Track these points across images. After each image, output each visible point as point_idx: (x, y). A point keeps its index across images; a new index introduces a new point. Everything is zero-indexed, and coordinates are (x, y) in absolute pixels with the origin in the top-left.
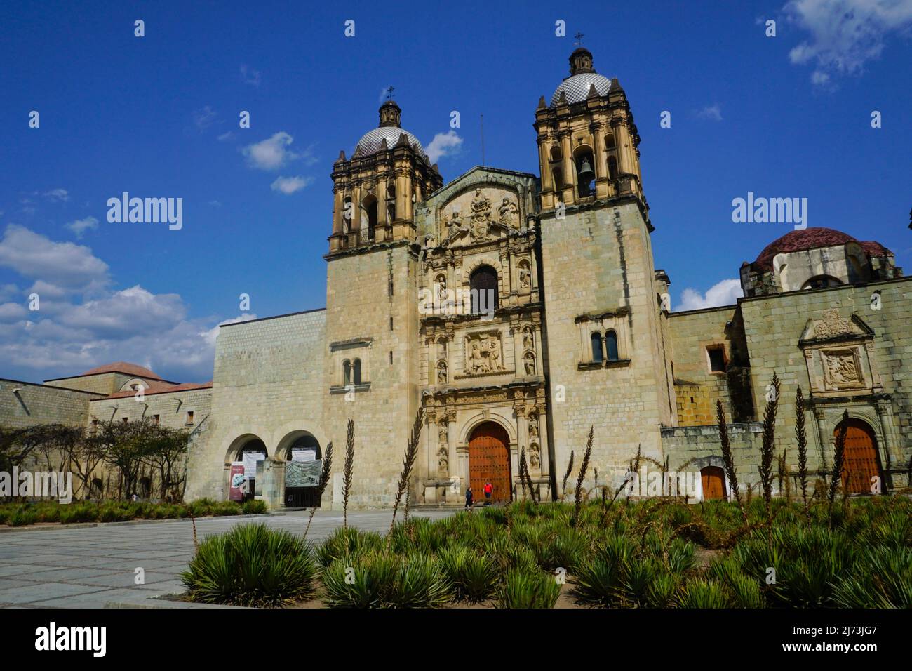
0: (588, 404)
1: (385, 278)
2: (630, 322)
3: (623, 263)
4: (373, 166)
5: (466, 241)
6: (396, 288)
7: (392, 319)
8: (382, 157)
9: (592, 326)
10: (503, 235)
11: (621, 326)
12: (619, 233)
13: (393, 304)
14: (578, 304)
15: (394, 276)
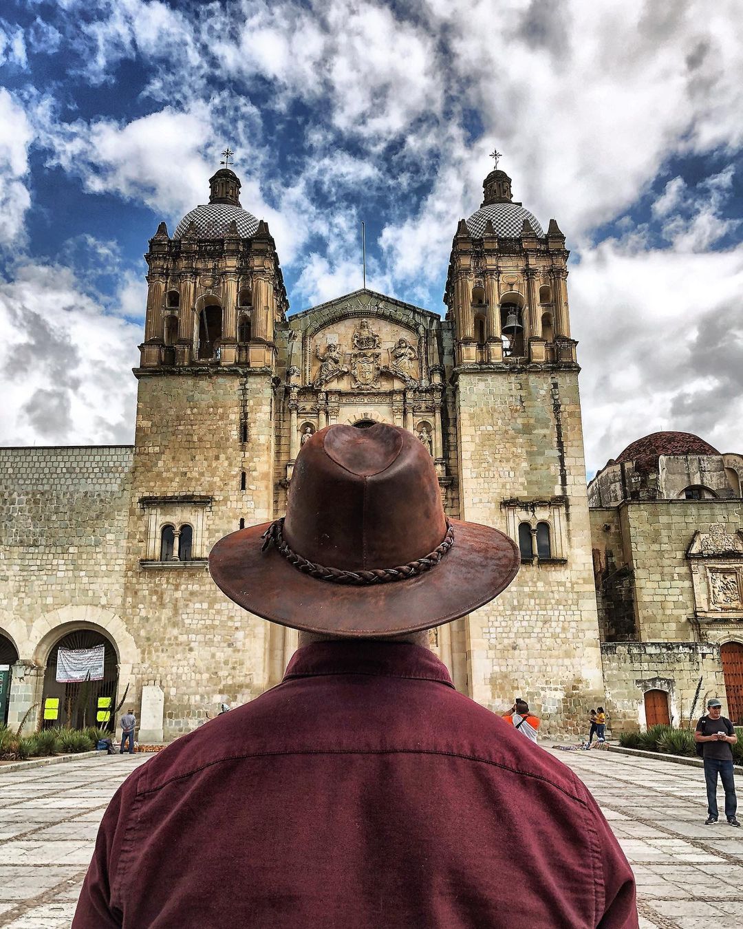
0: (514, 608)
1: (235, 416)
2: (568, 515)
3: (560, 444)
4: (218, 255)
5: (344, 385)
6: (253, 432)
7: (244, 475)
8: (233, 247)
9: (523, 515)
10: (398, 385)
11: (557, 519)
12: (557, 407)
13: (247, 454)
14: (504, 486)
15: (249, 416)
